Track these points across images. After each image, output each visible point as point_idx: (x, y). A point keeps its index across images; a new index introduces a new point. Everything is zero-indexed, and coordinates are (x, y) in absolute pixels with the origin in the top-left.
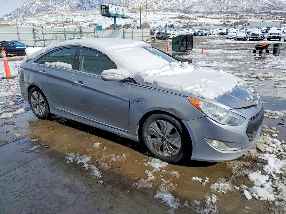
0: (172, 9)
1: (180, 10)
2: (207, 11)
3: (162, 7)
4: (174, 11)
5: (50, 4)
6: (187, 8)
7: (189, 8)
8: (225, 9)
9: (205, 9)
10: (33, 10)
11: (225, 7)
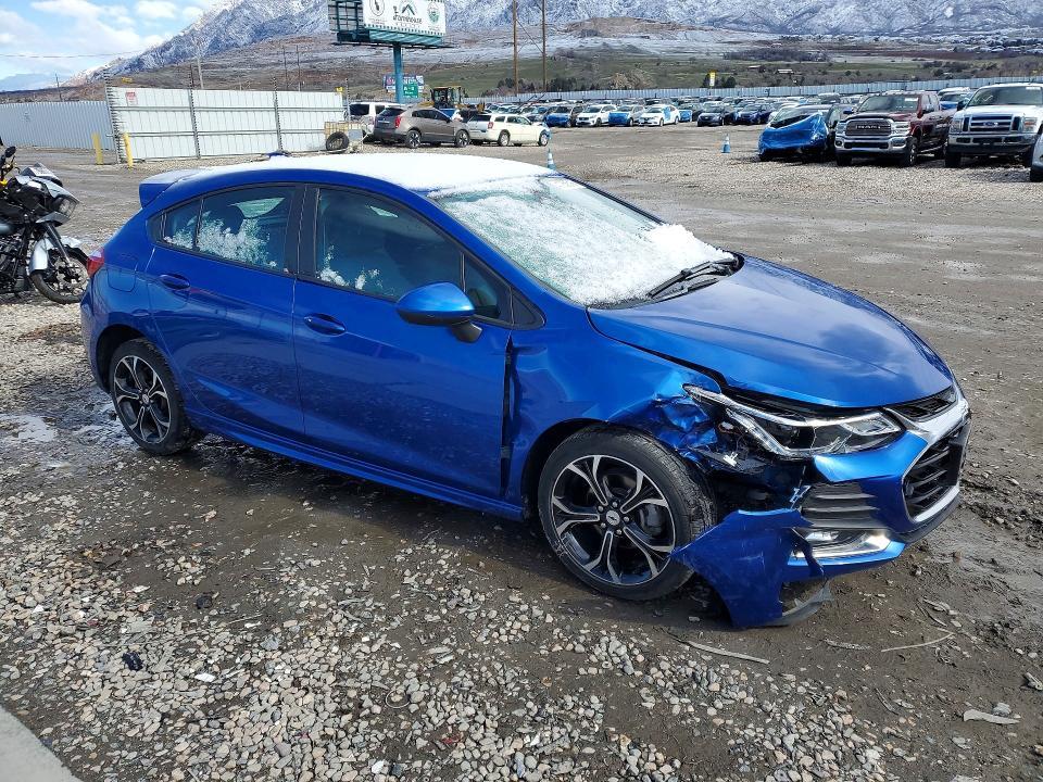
0: (736, 22)
1: (768, 25)
2: (874, 27)
3: (700, 15)
4: (745, 28)
5: (298, 11)
6: (797, 17)
7: (805, 17)
8: (947, 19)
9: (867, 19)
10: (241, 32)
11: (950, 9)
